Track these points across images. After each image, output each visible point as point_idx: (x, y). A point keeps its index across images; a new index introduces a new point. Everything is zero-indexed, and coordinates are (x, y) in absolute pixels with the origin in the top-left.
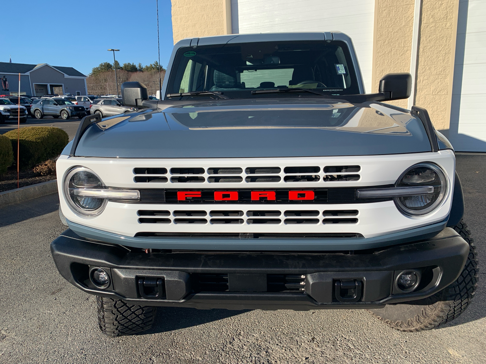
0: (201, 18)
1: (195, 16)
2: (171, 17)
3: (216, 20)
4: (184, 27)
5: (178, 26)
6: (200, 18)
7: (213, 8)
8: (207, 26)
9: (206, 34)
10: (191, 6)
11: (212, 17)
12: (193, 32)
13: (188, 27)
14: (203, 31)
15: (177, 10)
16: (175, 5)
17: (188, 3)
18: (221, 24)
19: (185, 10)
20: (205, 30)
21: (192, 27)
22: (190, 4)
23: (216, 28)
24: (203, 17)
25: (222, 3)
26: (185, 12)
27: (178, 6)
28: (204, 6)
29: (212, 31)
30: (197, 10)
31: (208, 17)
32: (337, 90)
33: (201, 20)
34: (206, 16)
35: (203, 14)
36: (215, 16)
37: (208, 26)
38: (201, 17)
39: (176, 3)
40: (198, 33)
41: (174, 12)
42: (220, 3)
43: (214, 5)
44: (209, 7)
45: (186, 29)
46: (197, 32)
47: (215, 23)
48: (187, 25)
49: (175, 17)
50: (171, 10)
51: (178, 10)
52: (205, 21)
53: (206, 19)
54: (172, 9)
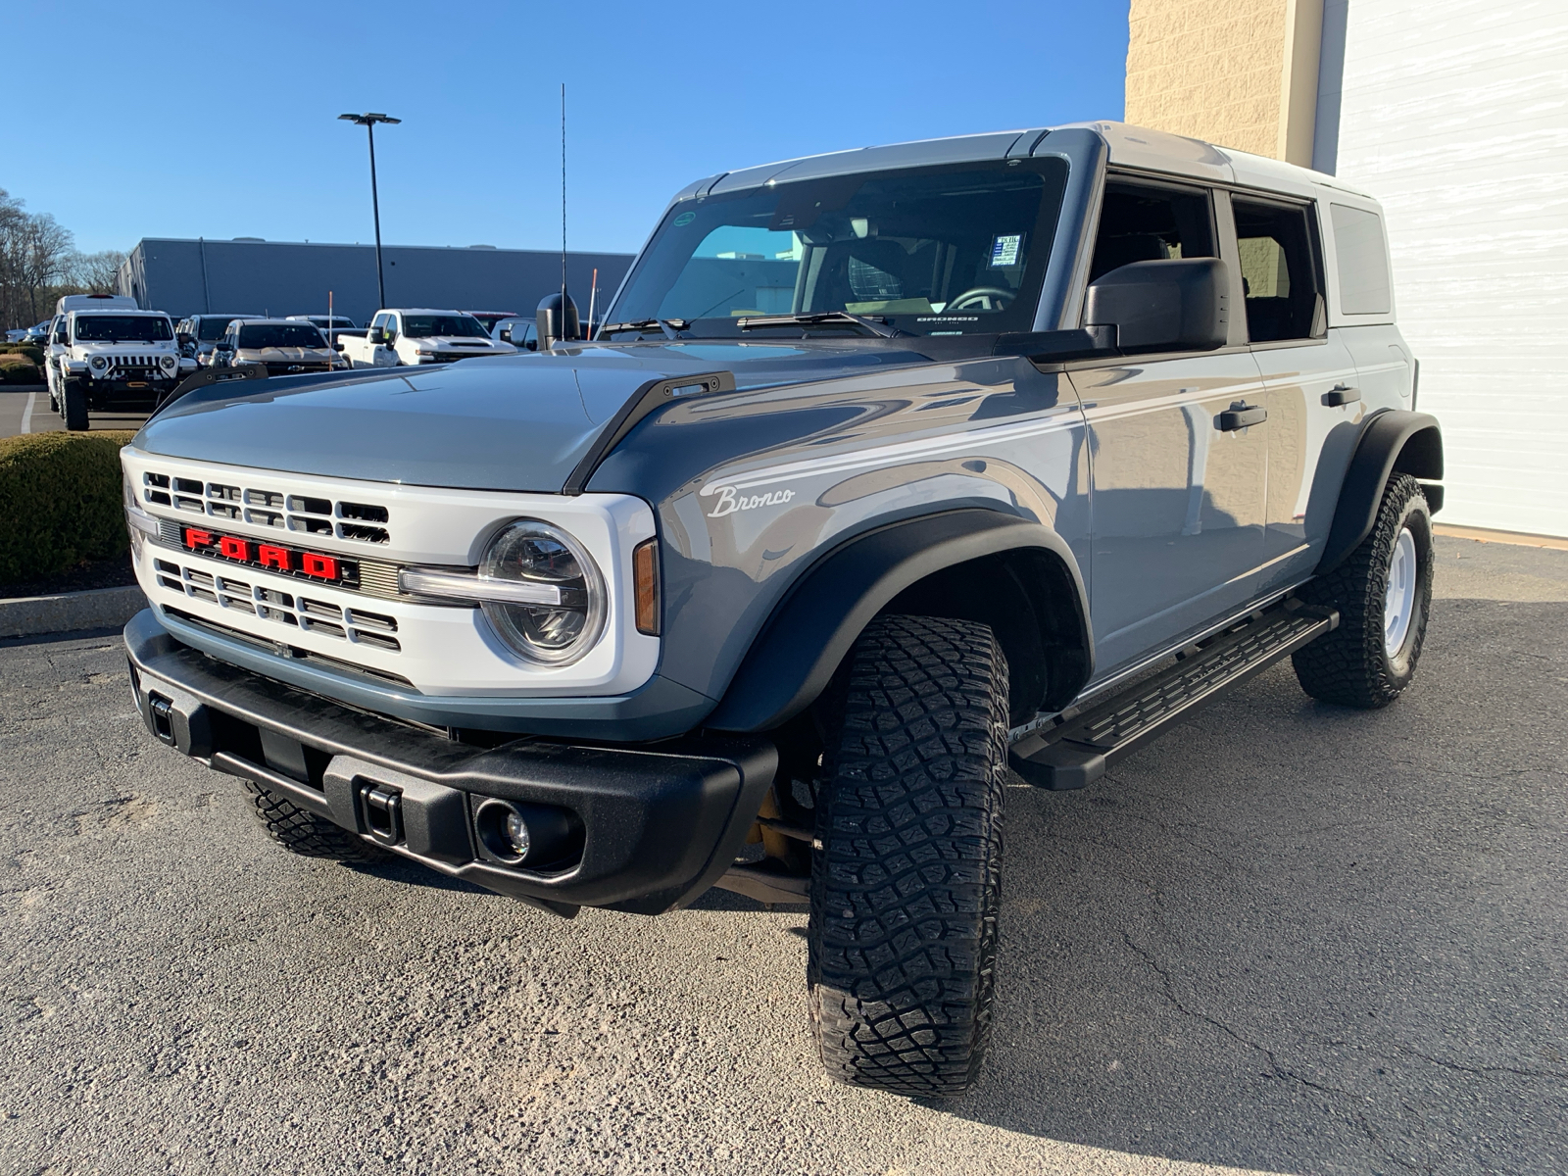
0: (1210, 70)
1: (1193, 65)
2: (1126, 76)
3: (1259, 69)
4: (1158, 104)
5: (1142, 102)
6: (1208, 69)
7: (1254, 31)
8: (1229, 95)
9: (1221, 123)
10: (1186, 32)
11: (1248, 63)
12: (1182, 117)
13: (1168, 104)
14: (1214, 113)
15: (1142, 52)
16: (1139, 36)
17: (1177, 25)
18: (1273, 83)
19: (1165, 50)
20: (1221, 109)
21: (1180, 102)
22: (1182, 26)
23: (1255, 97)
24: (1219, 66)
25: (1283, 9)
26: (1165, 55)
27: (1147, 39)
28: (1224, 28)
29: (1241, 109)
30: (1201, 45)
31: (1233, 63)
32: (960, 319)
33: (1211, 77)
34: (1227, 61)
35: (1220, 57)
36: (1256, 56)
37: (1232, 93)
38: (1211, 67)
39: (1142, 31)
40: (1199, 120)
41: (1133, 59)
42: (1276, 10)
43: (1258, 20)
44: (1241, 31)
45: (1162, 109)
46: (1195, 117)
47: (1253, 82)
48: (1168, 98)
49: (1135, 74)
50: (1127, 52)
51: (1145, 52)
52: (1223, 78)
53: (1226, 72)
54: (1130, 50)
